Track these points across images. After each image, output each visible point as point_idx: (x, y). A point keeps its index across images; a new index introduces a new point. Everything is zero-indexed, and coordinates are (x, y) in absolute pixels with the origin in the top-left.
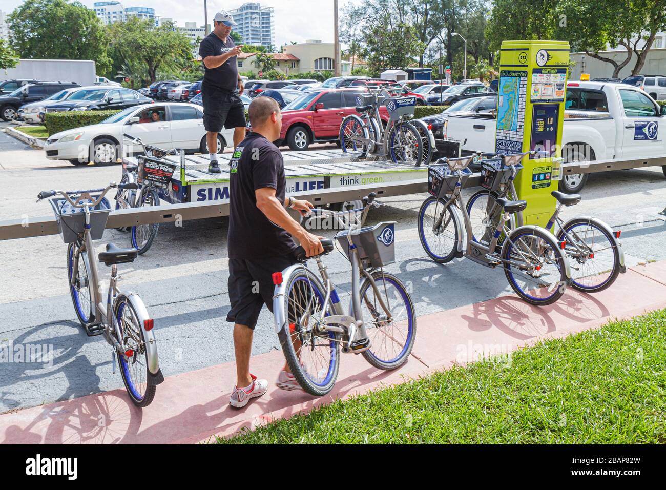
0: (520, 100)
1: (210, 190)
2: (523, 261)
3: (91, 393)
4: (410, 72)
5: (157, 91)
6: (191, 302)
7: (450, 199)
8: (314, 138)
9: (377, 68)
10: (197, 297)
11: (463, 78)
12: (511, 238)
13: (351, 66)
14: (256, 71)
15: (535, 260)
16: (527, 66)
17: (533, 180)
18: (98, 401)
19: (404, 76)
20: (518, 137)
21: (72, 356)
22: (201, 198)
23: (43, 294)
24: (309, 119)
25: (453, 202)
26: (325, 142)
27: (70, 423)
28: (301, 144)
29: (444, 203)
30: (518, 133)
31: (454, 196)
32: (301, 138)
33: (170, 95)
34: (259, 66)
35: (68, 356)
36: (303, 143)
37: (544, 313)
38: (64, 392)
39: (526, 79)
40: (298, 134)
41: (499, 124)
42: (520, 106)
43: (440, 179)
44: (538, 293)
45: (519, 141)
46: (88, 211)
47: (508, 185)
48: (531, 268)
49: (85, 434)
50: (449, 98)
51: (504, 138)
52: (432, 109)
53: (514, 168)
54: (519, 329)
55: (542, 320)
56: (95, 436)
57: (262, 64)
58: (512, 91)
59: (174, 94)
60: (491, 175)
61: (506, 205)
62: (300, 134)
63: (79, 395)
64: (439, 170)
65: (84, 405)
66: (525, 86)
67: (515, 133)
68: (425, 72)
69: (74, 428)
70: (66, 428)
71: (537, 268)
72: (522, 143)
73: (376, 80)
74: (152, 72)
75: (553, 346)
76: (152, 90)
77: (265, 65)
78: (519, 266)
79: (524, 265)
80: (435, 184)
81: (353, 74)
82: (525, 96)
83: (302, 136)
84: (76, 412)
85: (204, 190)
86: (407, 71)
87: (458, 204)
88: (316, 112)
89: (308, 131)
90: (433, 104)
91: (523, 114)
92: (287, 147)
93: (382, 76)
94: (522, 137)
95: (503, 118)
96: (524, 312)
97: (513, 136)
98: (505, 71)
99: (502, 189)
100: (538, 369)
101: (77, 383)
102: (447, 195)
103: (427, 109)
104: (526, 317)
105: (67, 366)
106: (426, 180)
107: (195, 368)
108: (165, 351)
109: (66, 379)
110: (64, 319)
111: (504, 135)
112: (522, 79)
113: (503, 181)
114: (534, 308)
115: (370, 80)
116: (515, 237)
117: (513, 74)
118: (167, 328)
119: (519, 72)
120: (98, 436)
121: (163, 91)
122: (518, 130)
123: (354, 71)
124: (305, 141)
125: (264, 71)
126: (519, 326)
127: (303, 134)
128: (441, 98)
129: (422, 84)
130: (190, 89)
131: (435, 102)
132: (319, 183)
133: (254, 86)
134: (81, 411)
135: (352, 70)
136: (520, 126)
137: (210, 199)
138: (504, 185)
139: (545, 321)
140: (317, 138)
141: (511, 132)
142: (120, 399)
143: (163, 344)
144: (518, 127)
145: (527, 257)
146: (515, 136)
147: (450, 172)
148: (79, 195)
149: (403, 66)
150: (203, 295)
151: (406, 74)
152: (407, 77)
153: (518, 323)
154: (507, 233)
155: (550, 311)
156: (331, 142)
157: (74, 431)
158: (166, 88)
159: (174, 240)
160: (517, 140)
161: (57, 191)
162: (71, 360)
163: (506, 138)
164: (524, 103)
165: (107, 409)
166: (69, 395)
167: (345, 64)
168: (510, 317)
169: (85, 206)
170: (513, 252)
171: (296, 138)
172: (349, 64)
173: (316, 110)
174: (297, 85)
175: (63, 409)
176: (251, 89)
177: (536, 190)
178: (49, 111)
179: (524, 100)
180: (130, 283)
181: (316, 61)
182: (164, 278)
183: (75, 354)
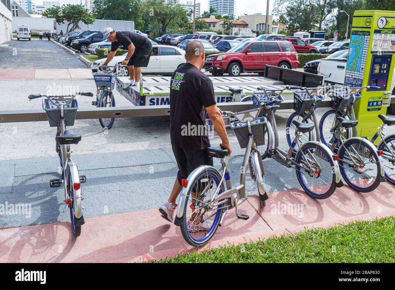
0: (364, 51)
1: (158, 99)
2: (351, 160)
3: (51, 222)
4: (312, 34)
5: (165, 39)
6: (133, 168)
7: (307, 115)
8: (244, 69)
9: (292, 30)
10: (137, 164)
11: (345, 38)
12: (345, 144)
13: (278, 29)
14: (222, 30)
15: (360, 161)
16: (370, 28)
17: (369, 106)
18: (53, 228)
19: (308, 36)
20: (360, 76)
21: (49, 196)
22: (152, 104)
23: (50, 155)
24: (242, 58)
25: (309, 117)
26: (251, 72)
27: (31, 242)
28: (236, 73)
29: (303, 117)
30: (360, 73)
31: (310, 113)
32: (236, 69)
33: (172, 41)
34: (225, 27)
35: (47, 196)
36: (237, 72)
37: (363, 198)
38: (36, 220)
39: (369, 37)
40: (234, 67)
41: (348, 66)
42: (363, 55)
43: (301, 101)
44: (361, 183)
45: (361, 78)
46: (62, 108)
47: (349, 108)
48: (357, 166)
49: (36, 251)
50: (333, 49)
51: (351, 76)
52: (320, 55)
53: (354, 97)
54: (343, 208)
55: (360, 203)
56: (42, 252)
57: (226, 26)
58: (359, 44)
59: (174, 41)
60: (338, 100)
61: (344, 122)
62: (236, 67)
63: (44, 222)
64: (302, 95)
65: (43, 230)
66: (368, 41)
67: (358, 73)
68: (321, 34)
69: (32, 245)
70: (27, 244)
71: (361, 167)
72: (362, 80)
73: (288, 37)
74: (164, 29)
75: (360, 227)
76: (163, 39)
77: (228, 26)
78: (348, 164)
79: (352, 163)
80: (298, 104)
81: (278, 33)
82: (367, 49)
83: (237, 68)
84: (37, 235)
85: (154, 99)
86: (310, 32)
87: (312, 119)
88: (247, 54)
89: (240, 66)
90: (322, 53)
91: (365, 60)
92: (228, 74)
93: (294, 35)
94: (363, 76)
95: (351, 62)
96: (349, 196)
97: (356, 75)
98: (355, 31)
99: (345, 110)
100: (344, 245)
101: (45, 214)
102: (306, 112)
103: (317, 55)
104: (349, 199)
105: (44, 203)
106: (292, 101)
107: (120, 212)
108: (105, 199)
109: (40, 211)
110: (54, 172)
111: (351, 74)
112: (366, 36)
113: (346, 105)
114: (356, 194)
115: (284, 37)
116: (348, 144)
117: (361, 33)
118: (111, 184)
119: (365, 32)
120: (44, 253)
121: (168, 39)
122: (360, 71)
123: (279, 32)
124: (238, 71)
125: (226, 30)
126: (343, 206)
127: (238, 67)
128: (328, 49)
129: (317, 40)
130: (183, 38)
131: (324, 52)
132: (227, 98)
133: (218, 38)
134: (39, 234)
135: (278, 30)
136: (362, 69)
137: (158, 104)
138: (347, 108)
139: (362, 204)
140: (246, 70)
141: (356, 72)
142: (66, 229)
143: (105, 194)
144: (361, 69)
145: (355, 158)
146: (358, 75)
147: (309, 97)
148: (58, 98)
149: (308, 30)
150: (141, 164)
151: (309, 35)
152: (309, 36)
153: (342, 203)
154: (342, 141)
155: (368, 196)
156: (254, 73)
157: (31, 247)
158: (170, 37)
159: (138, 127)
160: (359, 78)
161: (42, 95)
162: (47, 199)
163: (352, 76)
164: (366, 53)
165: (56, 235)
166: (38, 222)
167: (275, 27)
168: (338, 199)
169: (61, 104)
170: (346, 154)
171: (233, 69)
172: (277, 27)
173: (246, 53)
174: (242, 38)
175: (31, 231)
176: (216, 40)
177: (370, 112)
178: (101, 47)
179: (366, 51)
180: (101, 152)
181: (257, 25)
182: (122, 150)
183: (51, 195)
